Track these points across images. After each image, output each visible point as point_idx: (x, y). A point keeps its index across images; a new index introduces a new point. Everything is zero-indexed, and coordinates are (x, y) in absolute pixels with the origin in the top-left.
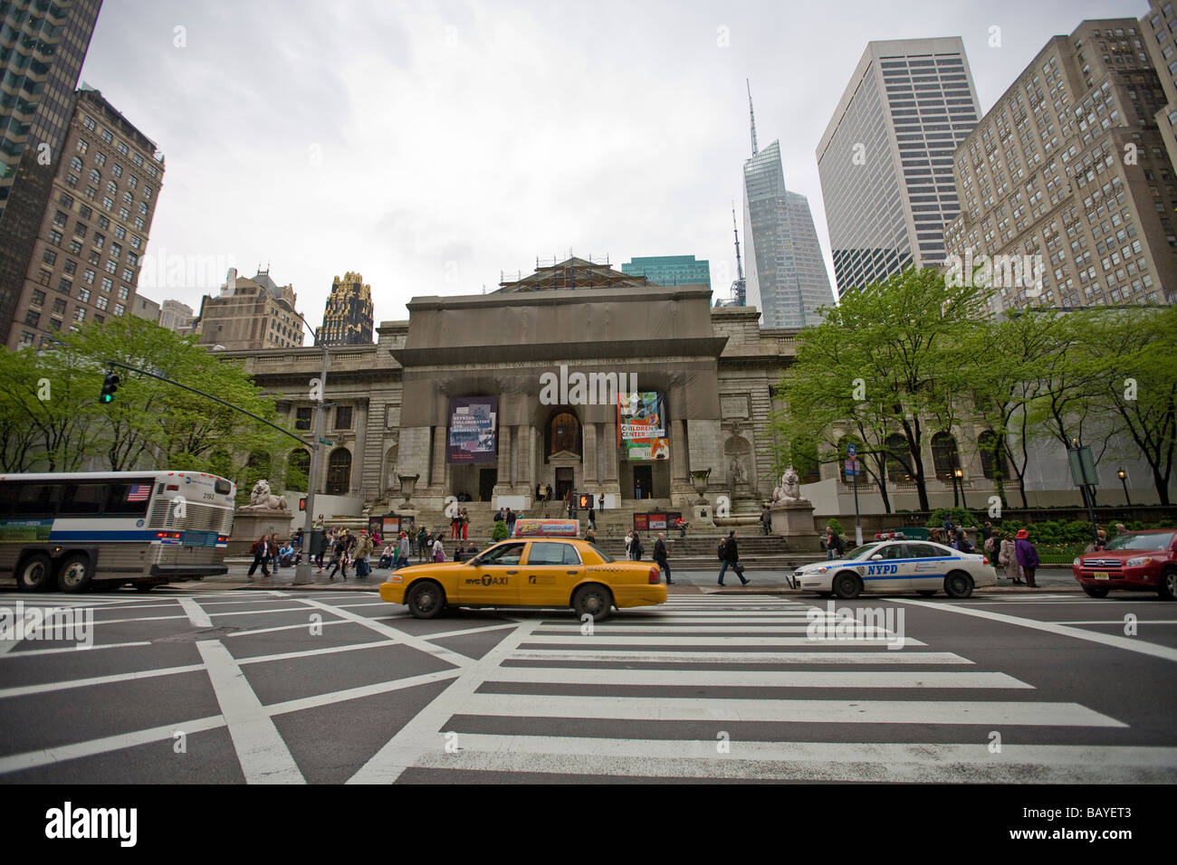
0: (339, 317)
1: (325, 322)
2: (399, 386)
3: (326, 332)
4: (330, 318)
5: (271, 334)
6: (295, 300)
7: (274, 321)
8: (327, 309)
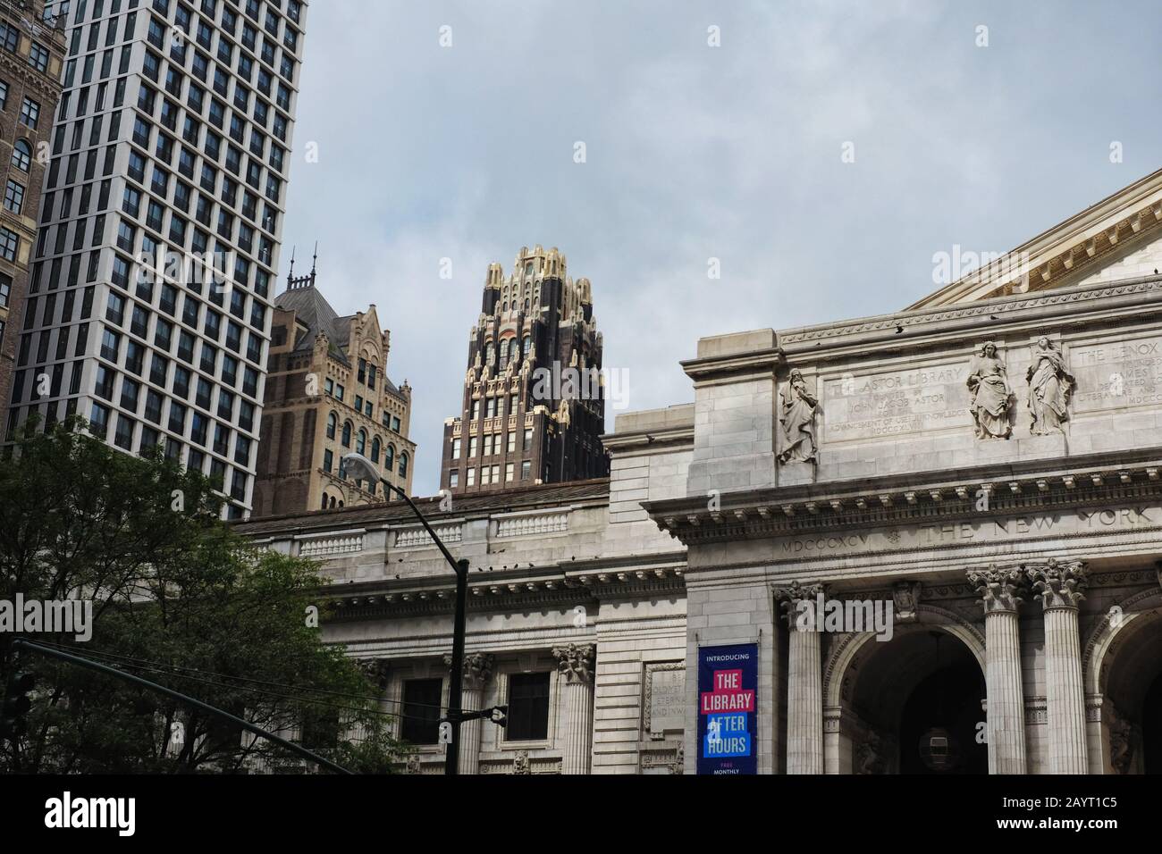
0: (508, 385)
1: (470, 404)
2: (681, 606)
3: (474, 431)
4: (484, 389)
5: (329, 453)
6: (386, 348)
7: (334, 415)
8: (471, 363)
